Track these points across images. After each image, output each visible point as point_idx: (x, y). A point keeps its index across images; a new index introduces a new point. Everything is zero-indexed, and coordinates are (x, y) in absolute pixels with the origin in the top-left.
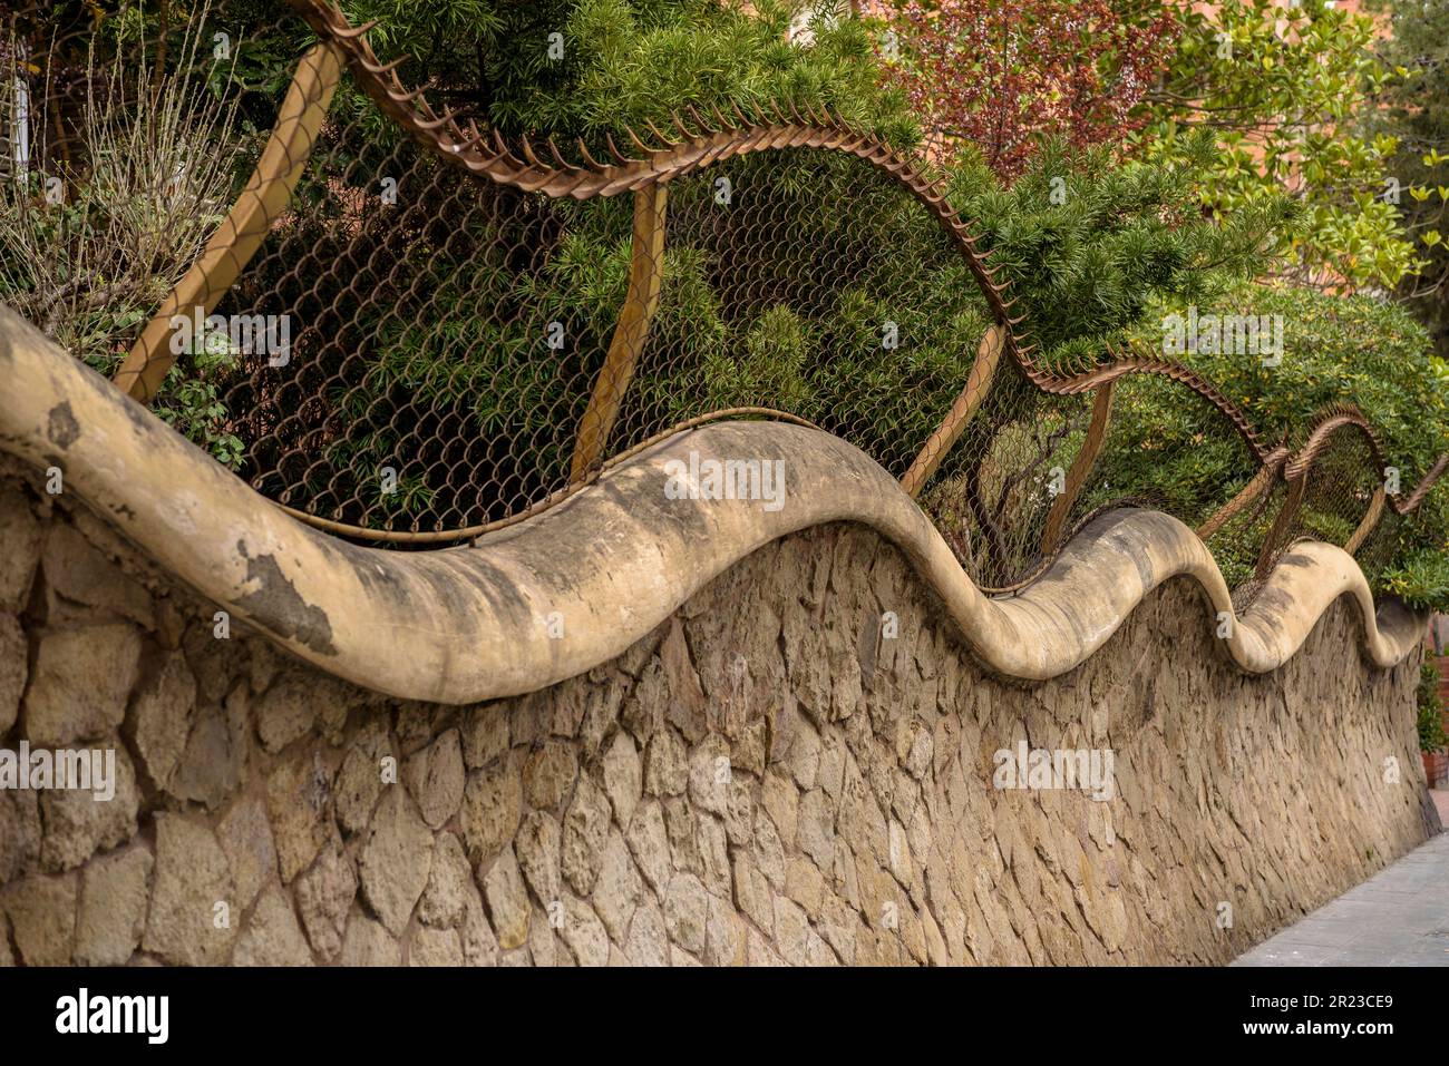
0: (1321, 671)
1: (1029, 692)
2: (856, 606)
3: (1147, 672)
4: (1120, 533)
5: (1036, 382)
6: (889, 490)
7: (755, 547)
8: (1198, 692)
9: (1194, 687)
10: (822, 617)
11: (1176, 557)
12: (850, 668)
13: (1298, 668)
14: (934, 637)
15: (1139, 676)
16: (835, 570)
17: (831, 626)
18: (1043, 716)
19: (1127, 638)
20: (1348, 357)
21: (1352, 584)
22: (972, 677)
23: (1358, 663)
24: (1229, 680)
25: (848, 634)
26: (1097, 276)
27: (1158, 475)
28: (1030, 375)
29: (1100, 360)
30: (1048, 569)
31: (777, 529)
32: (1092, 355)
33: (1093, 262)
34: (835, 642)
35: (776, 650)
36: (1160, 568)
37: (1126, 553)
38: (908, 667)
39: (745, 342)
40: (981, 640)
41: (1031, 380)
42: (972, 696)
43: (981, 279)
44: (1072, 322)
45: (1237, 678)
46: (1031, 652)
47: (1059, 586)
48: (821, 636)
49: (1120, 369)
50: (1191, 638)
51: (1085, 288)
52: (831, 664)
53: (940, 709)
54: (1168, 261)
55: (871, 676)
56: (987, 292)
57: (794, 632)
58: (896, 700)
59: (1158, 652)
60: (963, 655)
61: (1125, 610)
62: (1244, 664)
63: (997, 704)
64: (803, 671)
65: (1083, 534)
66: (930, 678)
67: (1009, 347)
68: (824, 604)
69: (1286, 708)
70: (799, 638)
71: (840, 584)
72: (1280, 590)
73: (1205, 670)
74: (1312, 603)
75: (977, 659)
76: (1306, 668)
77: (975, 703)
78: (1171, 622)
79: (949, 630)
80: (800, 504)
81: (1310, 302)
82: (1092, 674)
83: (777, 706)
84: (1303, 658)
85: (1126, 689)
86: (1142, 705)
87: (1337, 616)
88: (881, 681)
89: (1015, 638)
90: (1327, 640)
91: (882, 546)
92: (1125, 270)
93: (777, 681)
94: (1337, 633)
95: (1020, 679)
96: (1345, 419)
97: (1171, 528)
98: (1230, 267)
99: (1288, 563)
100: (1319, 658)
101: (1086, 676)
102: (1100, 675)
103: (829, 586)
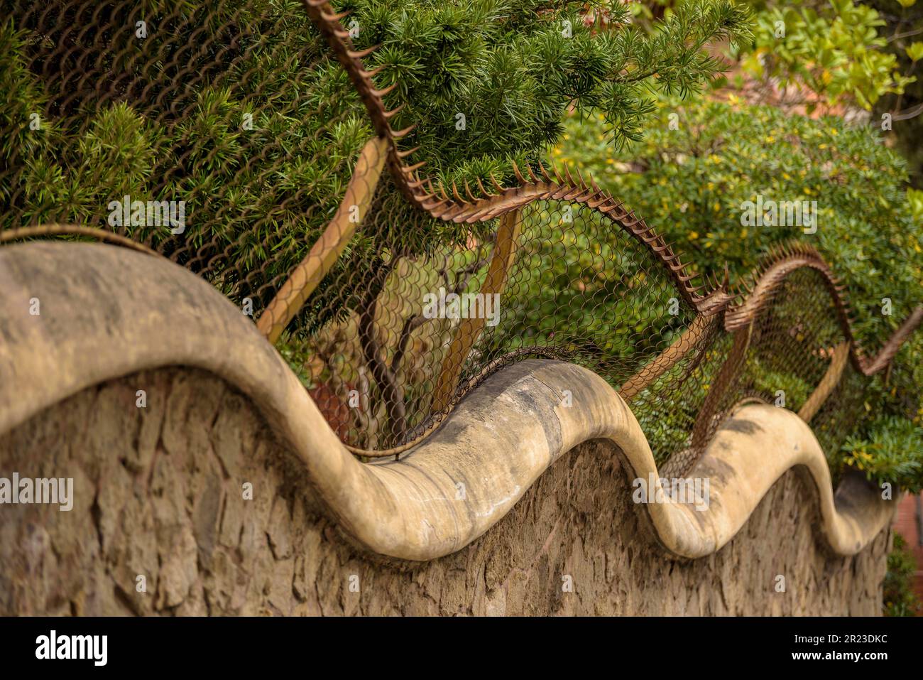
0: (767, 560)
1: (409, 575)
2: (193, 468)
3: (554, 555)
4: (525, 388)
5: (426, 206)
6: (237, 329)
7: (62, 395)
8: (617, 579)
9: (612, 574)
10: (150, 480)
11: (591, 418)
12: (183, 544)
13: (739, 554)
14: (291, 509)
15: (545, 559)
16: (168, 426)
17: (160, 493)
18: (426, 604)
19: (531, 513)
20: (812, 188)
21: (804, 456)
22: (338, 557)
23: (812, 550)
24: (655, 566)
25: (182, 503)
26: (506, 85)
27: (591, 322)
28: (419, 198)
29: (506, 184)
30: (439, 430)
31: (92, 374)
32: (496, 178)
33: (501, 66)
34: (164, 513)
35: (88, 521)
36: (571, 431)
37: (531, 412)
38: (257, 544)
39: (76, 146)
40: (349, 511)
41: (419, 204)
42: (337, 580)
43: (358, 84)
44: (476, 138)
45: (665, 563)
46: (411, 527)
47: (451, 449)
48: (147, 506)
49: (528, 194)
50: (610, 514)
51: (492, 98)
52: (159, 539)
53: (296, 594)
54: (591, 69)
55: (210, 554)
56: (366, 98)
57: (112, 499)
58: (241, 582)
59: (569, 531)
60: (328, 531)
61: (528, 479)
62: (673, 547)
63: (368, 589)
64: (122, 547)
65: (482, 388)
66: (285, 558)
67: (392, 164)
68: (153, 465)
69: (723, 600)
70: (119, 507)
71: (174, 442)
72: (720, 461)
73: (625, 554)
74: (756, 477)
75: (344, 535)
76: (749, 553)
77: (341, 588)
78: (586, 496)
79: (311, 499)
80: (123, 345)
81: (771, 121)
82: (487, 555)
83: (87, 590)
84: (745, 542)
85: (528, 574)
86: (547, 593)
87: (787, 494)
88: (222, 560)
89: (392, 509)
90: (775, 522)
91: (228, 396)
92: (539, 78)
93: (87, 560)
94: (786, 514)
95: (399, 560)
96: (801, 262)
97: (587, 385)
98: (661, 80)
99: (729, 429)
100: (765, 543)
101: (479, 557)
102: (496, 557)
103: (160, 445)
